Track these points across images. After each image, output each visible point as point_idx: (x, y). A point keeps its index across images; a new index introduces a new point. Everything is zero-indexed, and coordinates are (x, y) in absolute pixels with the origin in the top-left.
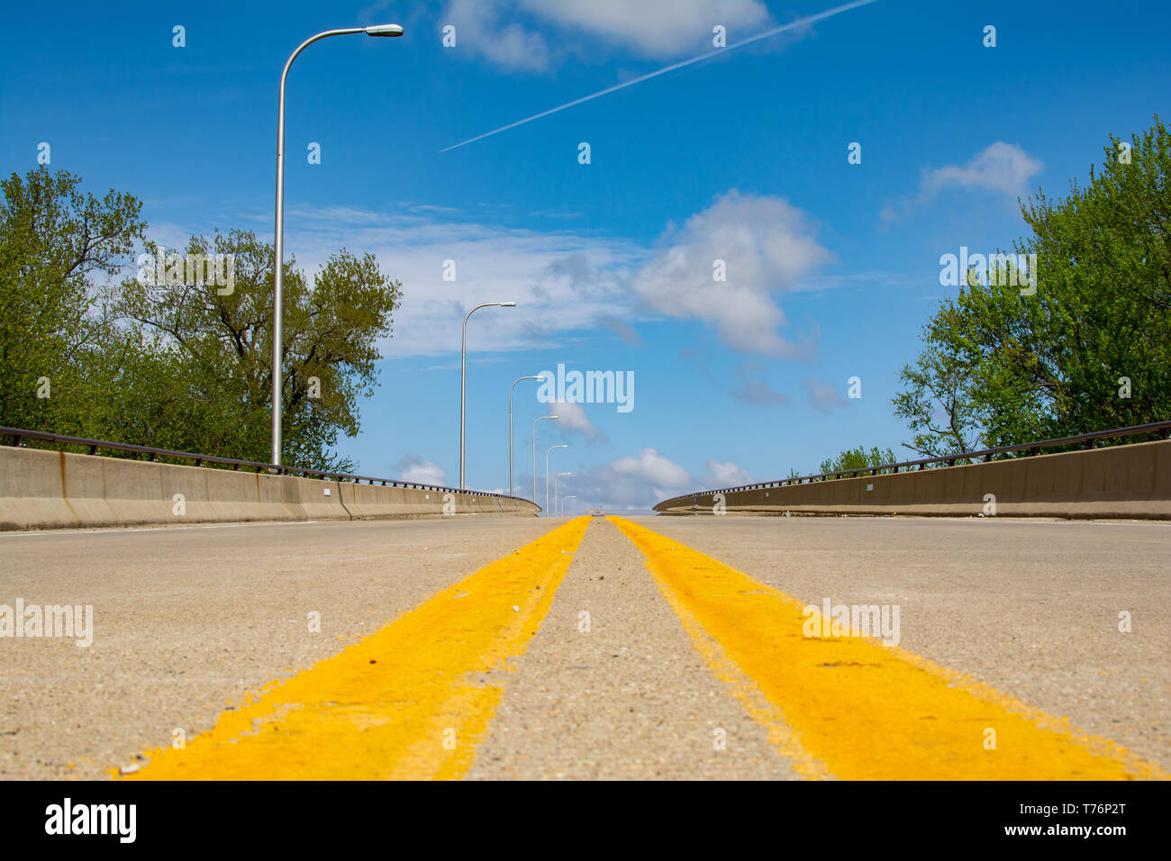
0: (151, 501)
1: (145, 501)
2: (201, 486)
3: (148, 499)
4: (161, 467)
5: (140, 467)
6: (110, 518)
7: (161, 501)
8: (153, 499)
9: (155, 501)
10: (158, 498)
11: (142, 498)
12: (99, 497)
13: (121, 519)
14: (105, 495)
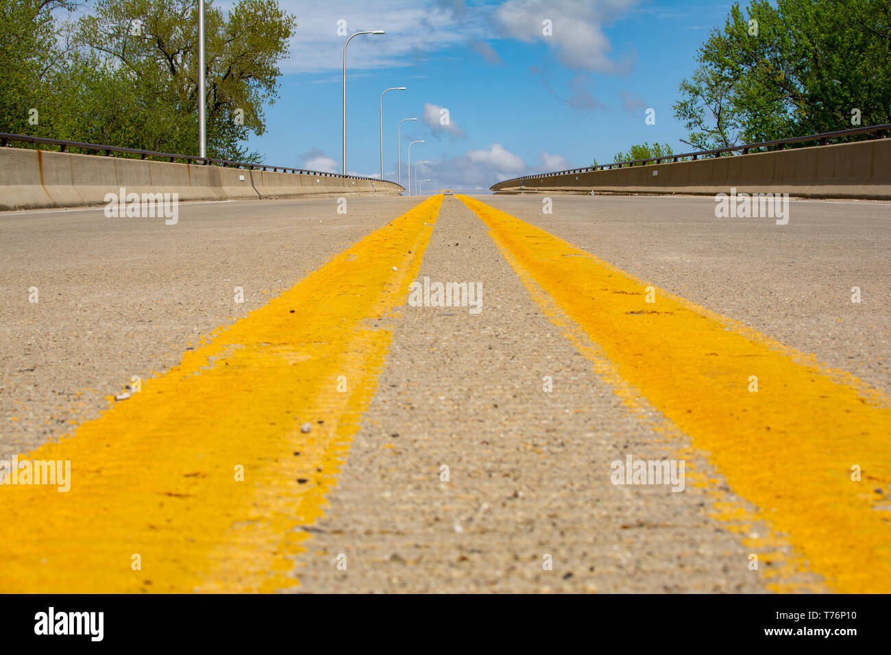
0: (108, 186)
1: (104, 186)
2: (145, 174)
3: (106, 185)
4: (115, 160)
5: (100, 160)
6: (77, 200)
7: (116, 186)
8: (110, 185)
9: (112, 187)
10: (114, 185)
11: (101, 184)
12: (67, 183)
13: (86, 200)
14: (73, 183)
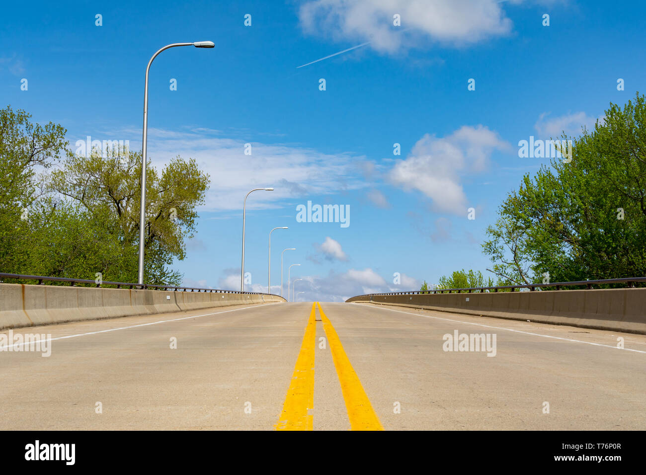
0: (72, 309)
1: (68, 309)
2: (99, 298)
3: (70, 308)
4: (77, 289)
5: (66, 290)
6: (49, 320)
7: (77, 308)
8: (73, 307)
9: (74, 309)
10: (76, 307)
11: (67, 308)
12: (43, 308)
13: (55, 320)
14: (46, 307)
